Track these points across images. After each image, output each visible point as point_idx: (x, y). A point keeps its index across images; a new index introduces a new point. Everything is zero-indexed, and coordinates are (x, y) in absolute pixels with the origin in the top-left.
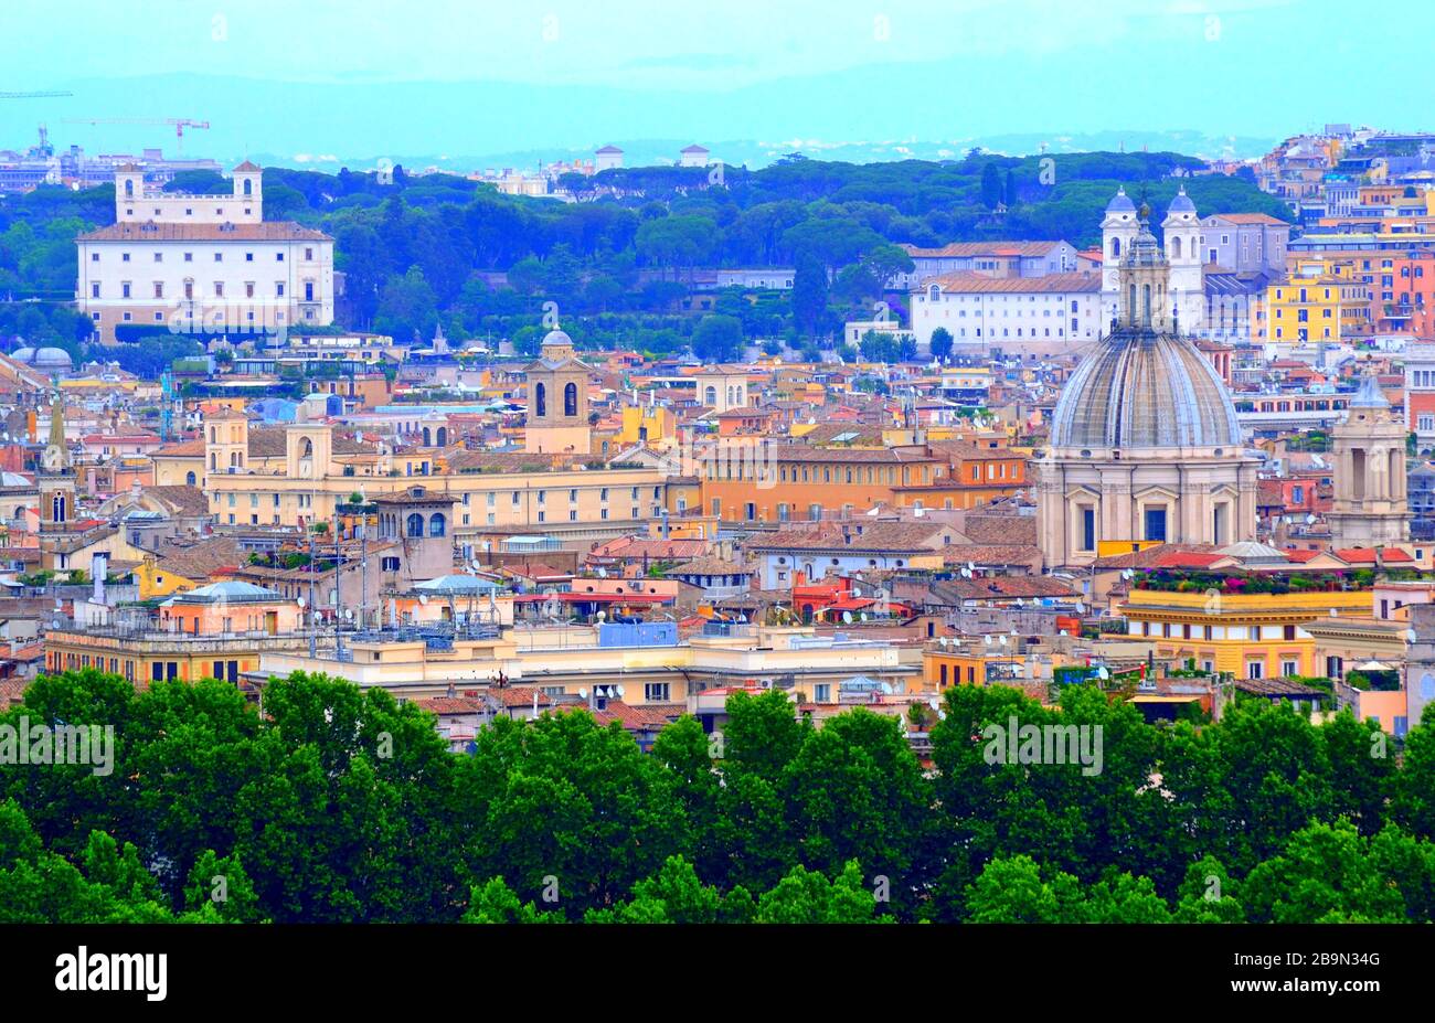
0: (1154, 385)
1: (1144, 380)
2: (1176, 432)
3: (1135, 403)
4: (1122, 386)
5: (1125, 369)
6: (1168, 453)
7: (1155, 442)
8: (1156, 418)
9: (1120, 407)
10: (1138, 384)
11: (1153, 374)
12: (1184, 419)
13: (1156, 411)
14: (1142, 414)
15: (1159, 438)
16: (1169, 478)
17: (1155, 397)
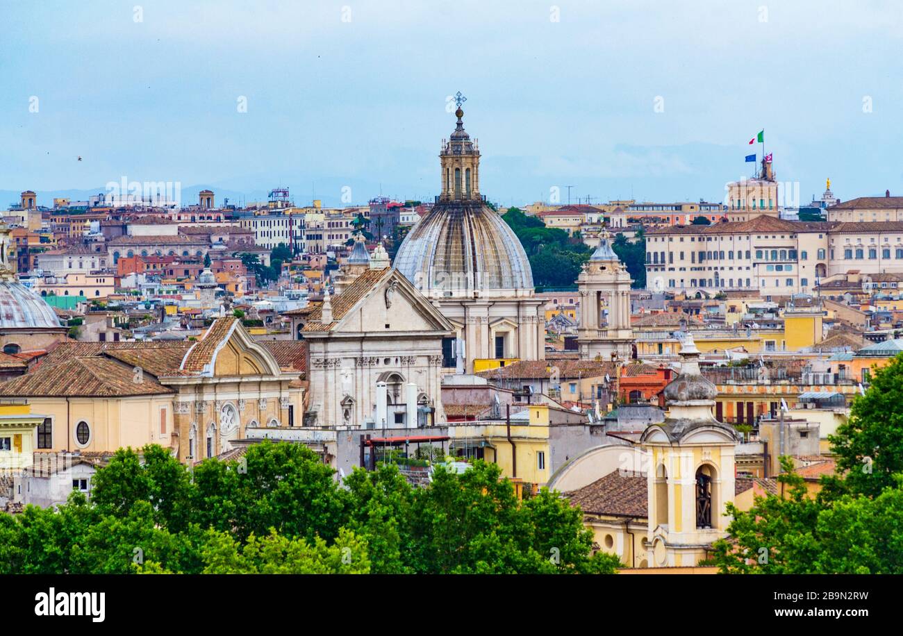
0: (493, 242)
1: (486, 239)
2: (512, 277)
3: (484, 256)
4: (473, 243)
5: (471, 230)
6: (508, 294)
7: (501, 285)
8: (499, 267)
9: (474, 259)
10: (483, 242)
11: (490, 234)
12: (516, 268)
13: (499, 262)
14: (490, 264)
15: (503, 283)
16: (510, 312)
17: (496, 251)
